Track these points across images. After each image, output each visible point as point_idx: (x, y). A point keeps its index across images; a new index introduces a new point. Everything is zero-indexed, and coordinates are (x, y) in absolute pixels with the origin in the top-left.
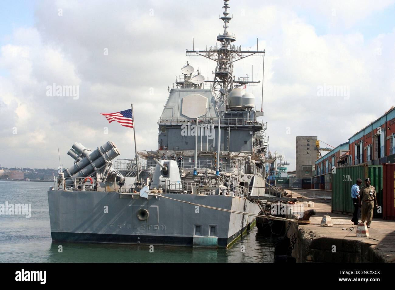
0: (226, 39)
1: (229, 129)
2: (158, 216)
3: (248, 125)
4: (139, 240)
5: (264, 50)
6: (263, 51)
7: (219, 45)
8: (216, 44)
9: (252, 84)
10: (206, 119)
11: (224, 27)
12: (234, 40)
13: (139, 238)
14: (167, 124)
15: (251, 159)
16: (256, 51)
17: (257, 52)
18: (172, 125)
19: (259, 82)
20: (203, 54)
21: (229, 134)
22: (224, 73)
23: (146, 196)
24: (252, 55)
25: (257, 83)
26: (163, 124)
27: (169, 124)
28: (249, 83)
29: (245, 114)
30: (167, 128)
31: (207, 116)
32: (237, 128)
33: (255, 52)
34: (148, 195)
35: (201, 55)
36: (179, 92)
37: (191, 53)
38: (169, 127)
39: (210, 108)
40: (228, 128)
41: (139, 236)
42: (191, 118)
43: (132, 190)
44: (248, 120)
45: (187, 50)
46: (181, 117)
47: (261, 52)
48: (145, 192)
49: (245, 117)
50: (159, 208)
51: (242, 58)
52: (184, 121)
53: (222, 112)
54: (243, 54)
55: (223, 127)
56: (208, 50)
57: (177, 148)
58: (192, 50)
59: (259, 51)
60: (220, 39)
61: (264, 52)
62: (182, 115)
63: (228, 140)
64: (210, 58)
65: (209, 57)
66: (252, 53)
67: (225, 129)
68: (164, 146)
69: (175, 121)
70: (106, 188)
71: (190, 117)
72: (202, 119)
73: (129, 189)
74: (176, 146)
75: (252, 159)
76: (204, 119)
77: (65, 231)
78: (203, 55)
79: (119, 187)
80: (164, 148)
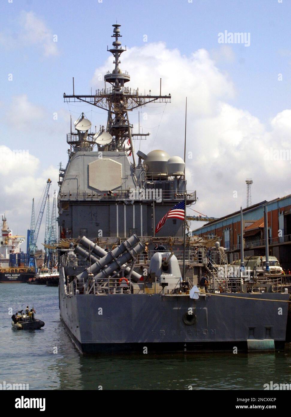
0: (118, 79)
1: (153, 205)
2: (207, 319)
3: (177, 199)
4: (185, 347)
5: (170, 94)
6: (168, 95)
7: (109, 87)
8: (105, 86)
9: (139, 137)
10: (122, 191)
11: (114, 63)
12: (128, 80)
13: (185, 345)
14: (71, 200)
15: (219, 246)
16: (159, 95)
17: (160, 97)
18: (78, 201)
19: (148, 135)
20: (88, 99)
21: (153, 211)
22: (124, 128)
23: (196, 297)
24: (154, 101)
25: (145, 136)
26: (66, 199)
27: (74, 200)
28: (134, 136)
29: (172, 184)
30: (70, 205)
31: (124, 188)
32: (164, 203)
33: (157, 98)
34: (199, 296)
35: (84, 101)
36: (83, 156)
37: (70, 98)
38: (73, 204)
39: (126, 178)
40: (152, 203)
41: (185, 343)
42: (103, 192)
43: (176, 291)
44: (177, 192)
45: (65, 94)
46: (89, 190)
47: (165, 97)
48: (195, 292)
49: (172, 188)
50: (208, 311)
51: (140, 105)
52: (94, 195)
53: (142, 182)
54: (142, 99)
55: (146, 202)
56: (94, 94)
57: (85, 230)
58: (72, 94)
59: (162, 95)
60: (109, 79)
61: (170, 97)
62: (89, 187)
63: (153, 219)
64: (97, 105)
65: (95, 104)
66: (154, 99)
67: (148, 205)
68: (67, 229)
69: (81, 196)
70: (144, 290)
71: (102, 189)
72: (117, 192)
73: (172, 290)
74: (84, 229)
75: (221, 246)
76: (120, 192)
77: (98, 342)
78: (86, 101)
79: (161, 287)
80: (67, 231)
